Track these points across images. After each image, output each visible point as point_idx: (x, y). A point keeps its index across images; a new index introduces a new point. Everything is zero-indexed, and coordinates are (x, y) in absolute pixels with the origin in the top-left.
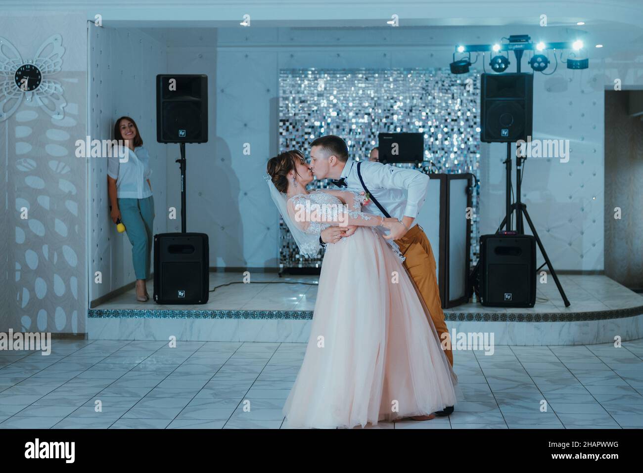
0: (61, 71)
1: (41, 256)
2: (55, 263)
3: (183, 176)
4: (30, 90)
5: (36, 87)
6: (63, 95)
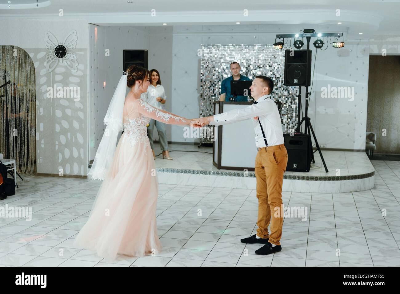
0: (75, 48)
1: (67, 138)
2: (73, 142)
4: (61, 58)
5: (64, 56)
6: (76, 60)
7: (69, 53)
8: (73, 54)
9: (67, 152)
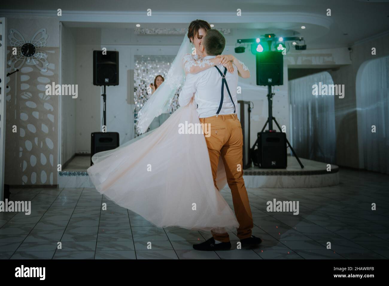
2: (41, 147)
3: (105, 103)
4: (29, 56)
5: (33, 55)
6: (47, 59)
7: (38, 52)
8: (43, 53)
9: (33, 160)
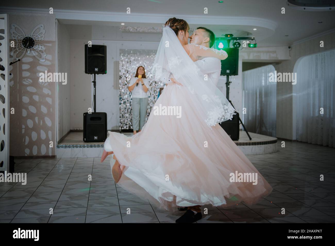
0: (43, 40)
1: (34, 122)
2: (41, 125)
3: (95, 88)
8: (41, 45)
